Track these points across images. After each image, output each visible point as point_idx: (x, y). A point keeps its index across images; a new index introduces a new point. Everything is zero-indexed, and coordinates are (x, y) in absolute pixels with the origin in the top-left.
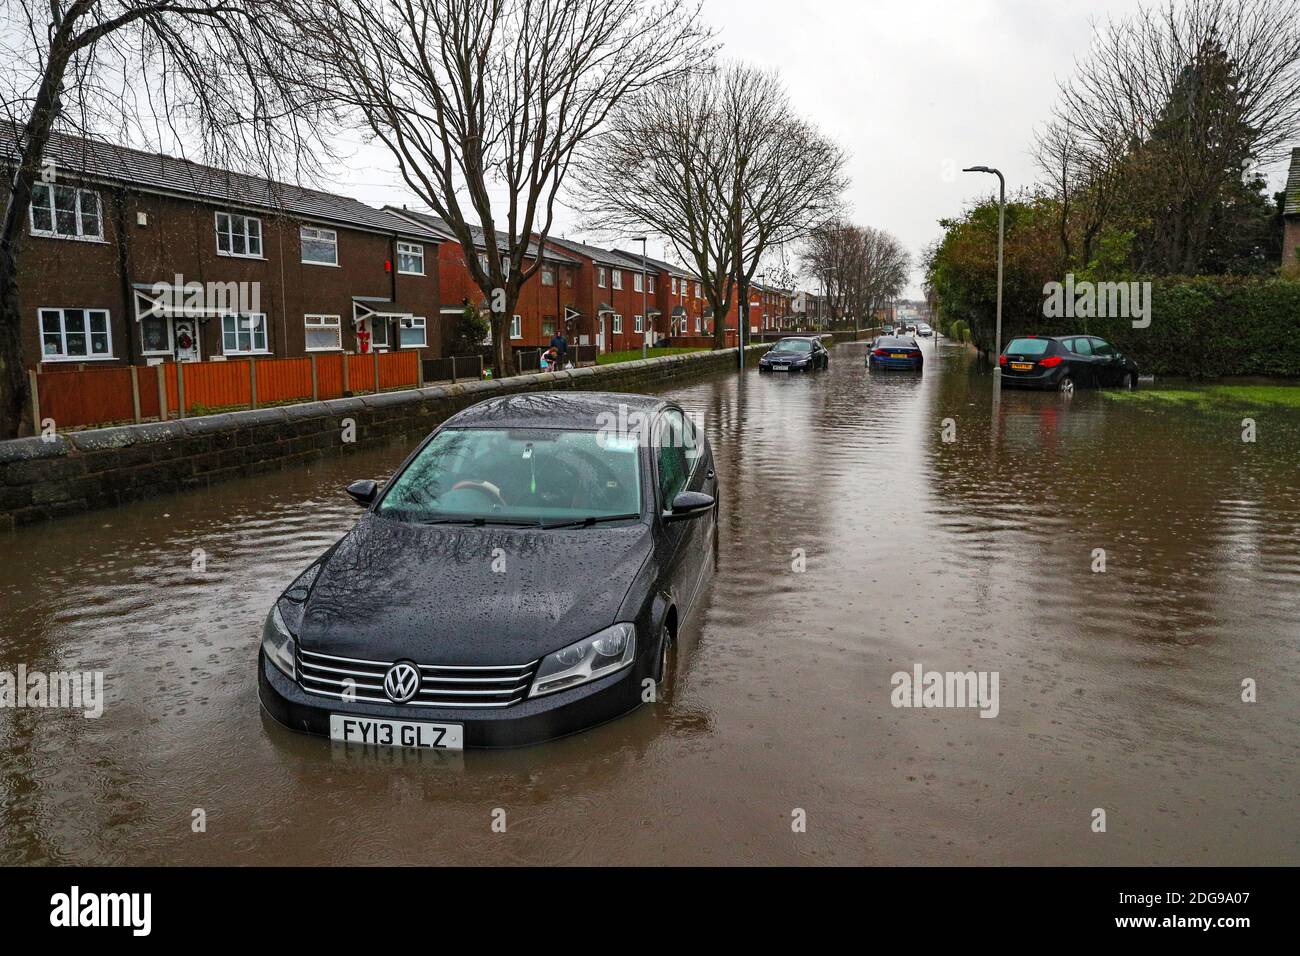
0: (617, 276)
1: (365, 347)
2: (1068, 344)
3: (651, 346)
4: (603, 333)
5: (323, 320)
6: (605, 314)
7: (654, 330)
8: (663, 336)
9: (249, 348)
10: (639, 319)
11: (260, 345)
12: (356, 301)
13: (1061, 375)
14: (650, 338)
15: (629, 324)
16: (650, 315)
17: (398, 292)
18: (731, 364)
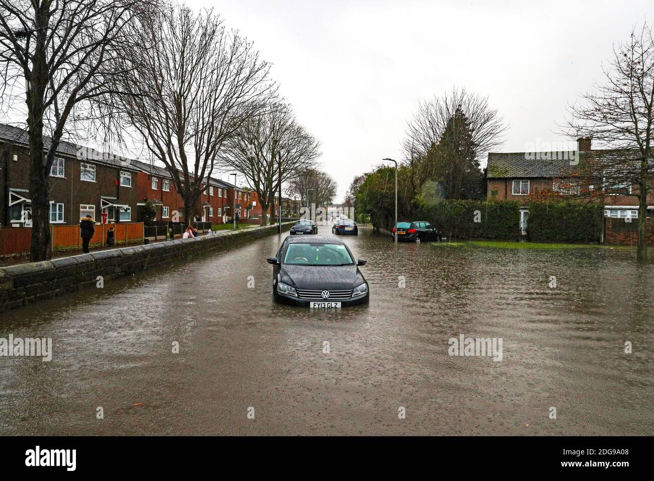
0: (211, 189)
1: (105, 221)
2: (418, 225)
3: (225, 223)
4: (205, 216)
5: (87, 208)
6: (206, 207)
7: (226, 215)
8: (230, 218)
9: (55, 220)
10: (220, 210)
11: (60, 218)
12: (103, 199)
13: (415, 236)
14: (225, 219)
15: (216, 213)
16: (225, 208)
17: (120, 194)
18: (276, 231)
